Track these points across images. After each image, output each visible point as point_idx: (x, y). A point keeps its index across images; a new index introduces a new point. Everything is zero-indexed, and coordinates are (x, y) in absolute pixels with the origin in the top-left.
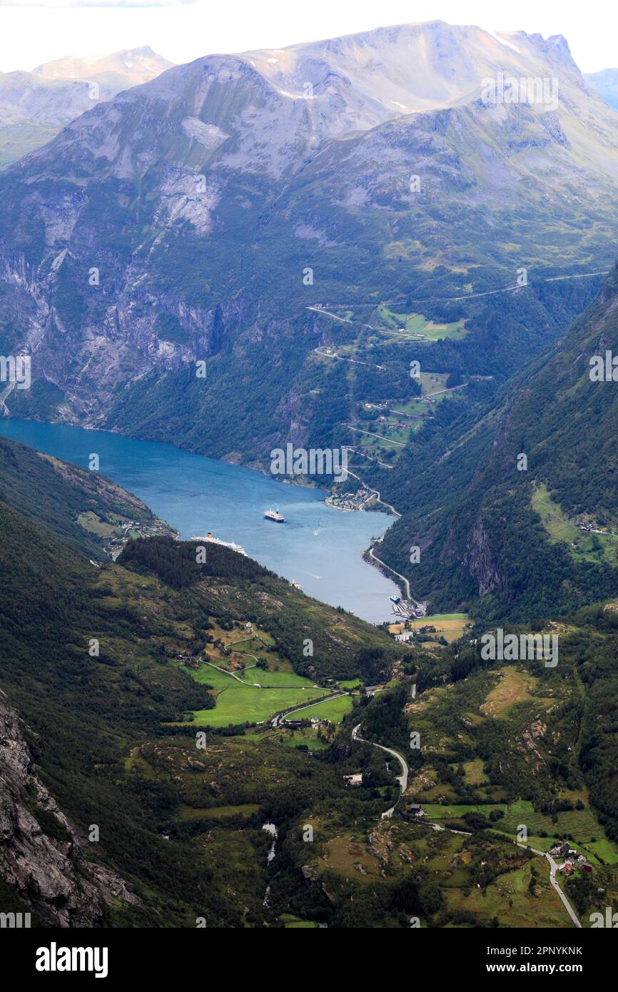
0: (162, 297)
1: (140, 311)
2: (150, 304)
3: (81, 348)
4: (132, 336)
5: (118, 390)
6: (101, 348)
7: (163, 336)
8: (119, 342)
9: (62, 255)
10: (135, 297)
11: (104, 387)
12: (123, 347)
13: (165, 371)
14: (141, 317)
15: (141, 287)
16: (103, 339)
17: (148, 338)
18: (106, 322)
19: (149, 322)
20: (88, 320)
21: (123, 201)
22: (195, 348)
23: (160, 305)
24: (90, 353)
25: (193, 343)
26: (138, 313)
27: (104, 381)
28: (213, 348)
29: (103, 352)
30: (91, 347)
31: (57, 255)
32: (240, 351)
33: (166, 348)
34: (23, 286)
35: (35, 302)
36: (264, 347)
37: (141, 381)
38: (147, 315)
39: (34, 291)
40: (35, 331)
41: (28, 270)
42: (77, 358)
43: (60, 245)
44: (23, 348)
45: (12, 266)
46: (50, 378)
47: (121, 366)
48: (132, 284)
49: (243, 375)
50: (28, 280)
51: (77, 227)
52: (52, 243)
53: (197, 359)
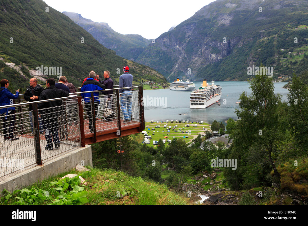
0: (214, 43)
2: (210, 45)
3: (191, 61)
4: (205, 55)
5: (199, 70)
6: (196, 60)
7: (212, 53)
8: (201, 58)
9: (189, 39)
10: (206, 45)
11: (195, 70)
12: (202, 59)
13: (213, 63)
14: (207, 50)
15: (208, 41)
16: (197, 58)
17: (208, 55)
19: (209, 50)
20: (194, 54)
21: (206, 23)
23: (213, 45)
24: (193, 62)
25: (221, 53)
26: (207, 49)
27: (195, 68)
28: (227, 54)
30: (193, 60)
31: (187, 39)
32: (235, 51)
33: (213, 56)
34: (179, 48)
35: (181, 52)
36: (243, 48)
37: (205, 67)
38: (209, 49)
39: (181, 49)
40: (180, 59)
41: (180, 44)
42: (189, 64)
43: (189, 37)
44: (177, 64)
45: (176, 44)
46: (181, 70)
47: (201, 64)
48: (206, 41)
49: (236, 57)
50: (180, 46)
51: (193, 31)
52: (187, 36)
53: (222, 58)
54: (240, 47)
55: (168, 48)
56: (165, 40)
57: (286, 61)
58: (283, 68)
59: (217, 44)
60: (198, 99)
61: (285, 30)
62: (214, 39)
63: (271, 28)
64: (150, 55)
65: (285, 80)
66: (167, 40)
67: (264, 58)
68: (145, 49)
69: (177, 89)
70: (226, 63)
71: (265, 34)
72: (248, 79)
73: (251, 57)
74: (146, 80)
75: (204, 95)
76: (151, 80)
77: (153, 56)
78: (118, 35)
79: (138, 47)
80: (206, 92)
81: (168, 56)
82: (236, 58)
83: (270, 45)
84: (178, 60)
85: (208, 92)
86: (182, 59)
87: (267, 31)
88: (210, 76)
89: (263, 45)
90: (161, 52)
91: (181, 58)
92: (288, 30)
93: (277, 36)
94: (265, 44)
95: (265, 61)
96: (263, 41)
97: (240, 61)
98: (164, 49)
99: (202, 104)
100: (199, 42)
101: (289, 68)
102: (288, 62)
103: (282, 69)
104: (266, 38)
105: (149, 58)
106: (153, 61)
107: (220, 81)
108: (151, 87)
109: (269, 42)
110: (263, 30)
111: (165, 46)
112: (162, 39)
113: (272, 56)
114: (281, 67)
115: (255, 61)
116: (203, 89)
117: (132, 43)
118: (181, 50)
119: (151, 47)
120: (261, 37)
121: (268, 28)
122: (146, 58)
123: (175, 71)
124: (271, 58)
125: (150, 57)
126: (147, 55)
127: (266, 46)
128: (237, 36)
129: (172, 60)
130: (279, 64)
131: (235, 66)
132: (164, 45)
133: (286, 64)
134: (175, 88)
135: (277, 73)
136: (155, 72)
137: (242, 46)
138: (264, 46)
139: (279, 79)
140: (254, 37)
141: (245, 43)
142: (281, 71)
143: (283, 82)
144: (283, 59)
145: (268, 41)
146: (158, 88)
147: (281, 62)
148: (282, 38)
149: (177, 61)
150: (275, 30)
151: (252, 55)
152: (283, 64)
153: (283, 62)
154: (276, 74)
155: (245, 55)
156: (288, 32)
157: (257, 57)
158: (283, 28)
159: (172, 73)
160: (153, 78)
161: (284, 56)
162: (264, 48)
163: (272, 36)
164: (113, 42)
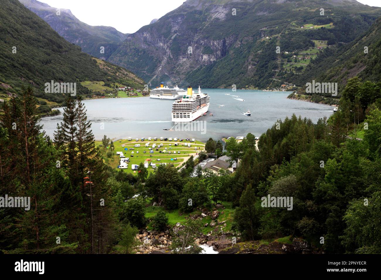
0: (206, 41)
1: (198, 47)
2: (201, 44)
3: (177, 62)
4: (195, 56)
5: (187, 74)
6: (184, 62)
7: (204, 53)
8: (190, 59)
9: (176, 35)
10: (197, 43)
11: (183, 74)
12: (192, 61)
13: (204, 66)
14: (198, 49)
15: (199, 39)
16: (185, 59)
17: (199, 55)
18: (187, 53)
19: (200, 50)
20: (181, 53)
21: (197, 16)
22: (215, 56)
23: (205, 44)
24: (180, 64)
25: (215, 54)
27: (183, 72)
28: (222, 55)
29: (184, 63)
30: (181, 62)
31: (174, 35)
32: (231, 52)
33: (205, 57)
34: (163, 46)
35: (166, 51)
36: (241, 48)
37: (196, 70)
38: (200, 48)
39: (165, 47)
40: (165, 60)
41: (164, 40)
42: (175, 66)
43: (175, 32)
44: (160, 66)
45: (160, 41)
46: (166, 74)
47: (190, 66)
48: (196, 39)
49: (232, 59)
50: (164, 44)
51: (181, 25)
52: (173, 32)
53: (216, 60)
54: (237, 47)
55: (149, 45)
56: (145, 35)
57: (290, 66)
58: (287, 74)
59: (210, 42)
60: (182, 110)
61: (289, 29)
62: (206, 36)
63: (274, 25)
64: (126, 54)
65: (289, 89)
66: (148, 35)
67: (265, 62)
68: (120, 45)
69: (161, 97)
70: (220, 66)
71: (266, 33)
72: (247, 86)
73: (250, 60)
74: (121, 85)
75: (189, 106)
76: (128, 86)
77: (130, 54)
78: (85, 25)
79: (110, 43)
80: (192, 102)
81: (150, 56)
82: (233, 61)
83: (272, 46)
84: (162, 60)
85: (195, 102)
86: (167, 60)
87: (269, 29)
88: (201, 82)
89: (264, 45)
90: (140, 49)
91: (165, 58)
92: (293, 29)
93: (281, 36)
94: (267, 45)
95: (267, 65)
96: (264, 41)
97: (237, 65)
98: (144, 46)
99: (187, 117)
100: (187, 39)
101: (293, 74)
102: (293, 67)
103: (285, 76)
104: (267, 38)
105: (125, 57)
106: (130, 61)
107: (213, 88)
108: (128, 94)
109: (272, 43)
110: (265, 28)
111: (146, 43)
112: (141, 34)
113: (274, 59)
114: (284, 73)
115: (255, 65)
116: (188, 98)
117: (103, 37)
118: (166, 49)
119: (128, 43)
120: (262, 37)
121: (270, 26)
122: (121, 58)
123: (158, 75)
124: (274, 62)
125: (127, 56)
126: (122, 53)
127: (268, 47)
128: (234, 34)
129: (154, 60)
130: (282, 69)
131: (231, 70)
132: (145, 41)
133: (290, 70)
134: (159, 96)
135: (280, 80)
136: (132, 76)
137: (239, 46)
138: (266, 47)
139: (282, 87)
140: (254, 35)
141: (243, 42)
142: (284, 78)
143: (287, 91)
144: (287, 64)
145: (269, 41)
146: (136, 95)
147: (284, 67)
148: (286, 39)
149: (160, 62)
150: (278, 28)
151: (251, 57)
152: (287, 70)
153: (287, 67)
154: (279, 82)
155: (244, 57)
156: (292, 32)
157: (257, 60)
158: (287, 26)
159: (155, 77)
160: (131, 83)
161: (288, 59)
162: (266, 49)
163: (275, 35)
164: (78, 35)
